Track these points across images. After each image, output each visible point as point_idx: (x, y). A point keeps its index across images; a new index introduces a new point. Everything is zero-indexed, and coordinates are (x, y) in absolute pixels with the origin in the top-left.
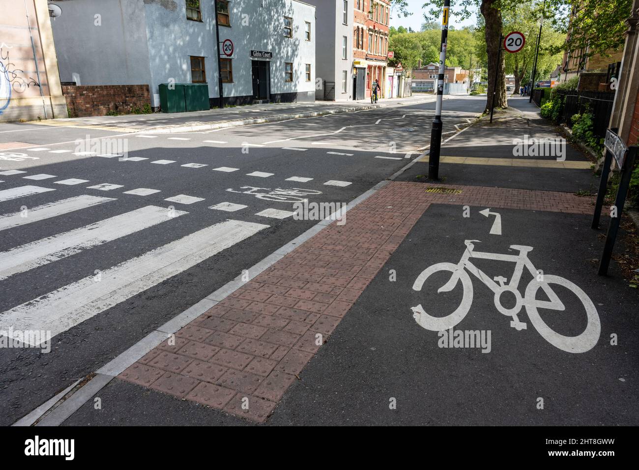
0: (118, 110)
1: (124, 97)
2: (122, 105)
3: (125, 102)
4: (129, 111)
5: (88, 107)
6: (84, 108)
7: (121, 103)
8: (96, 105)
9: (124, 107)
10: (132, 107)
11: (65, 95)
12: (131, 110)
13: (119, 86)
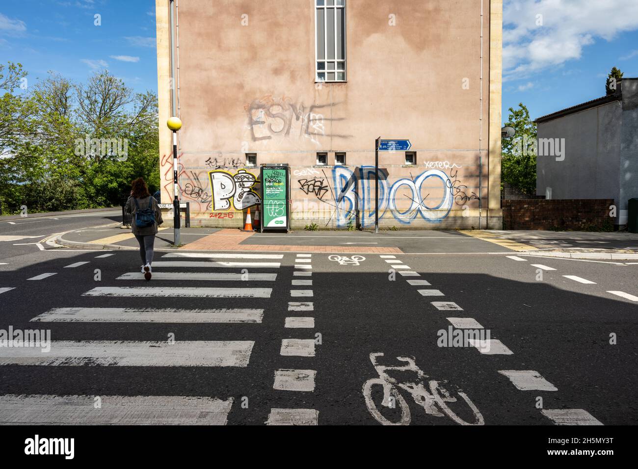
0: (565, 225)
1: (575, 212)
2: (571, 221)
3: (576, 218)
4: (580, 227)
5: (528, 221)
6: (523, 221)
7: (570, 219)
8: (537, 219)
9: (573, 223)
10: (584, 223)
11: (503, 208)
12: (582, 227)
13: (571, 200)
